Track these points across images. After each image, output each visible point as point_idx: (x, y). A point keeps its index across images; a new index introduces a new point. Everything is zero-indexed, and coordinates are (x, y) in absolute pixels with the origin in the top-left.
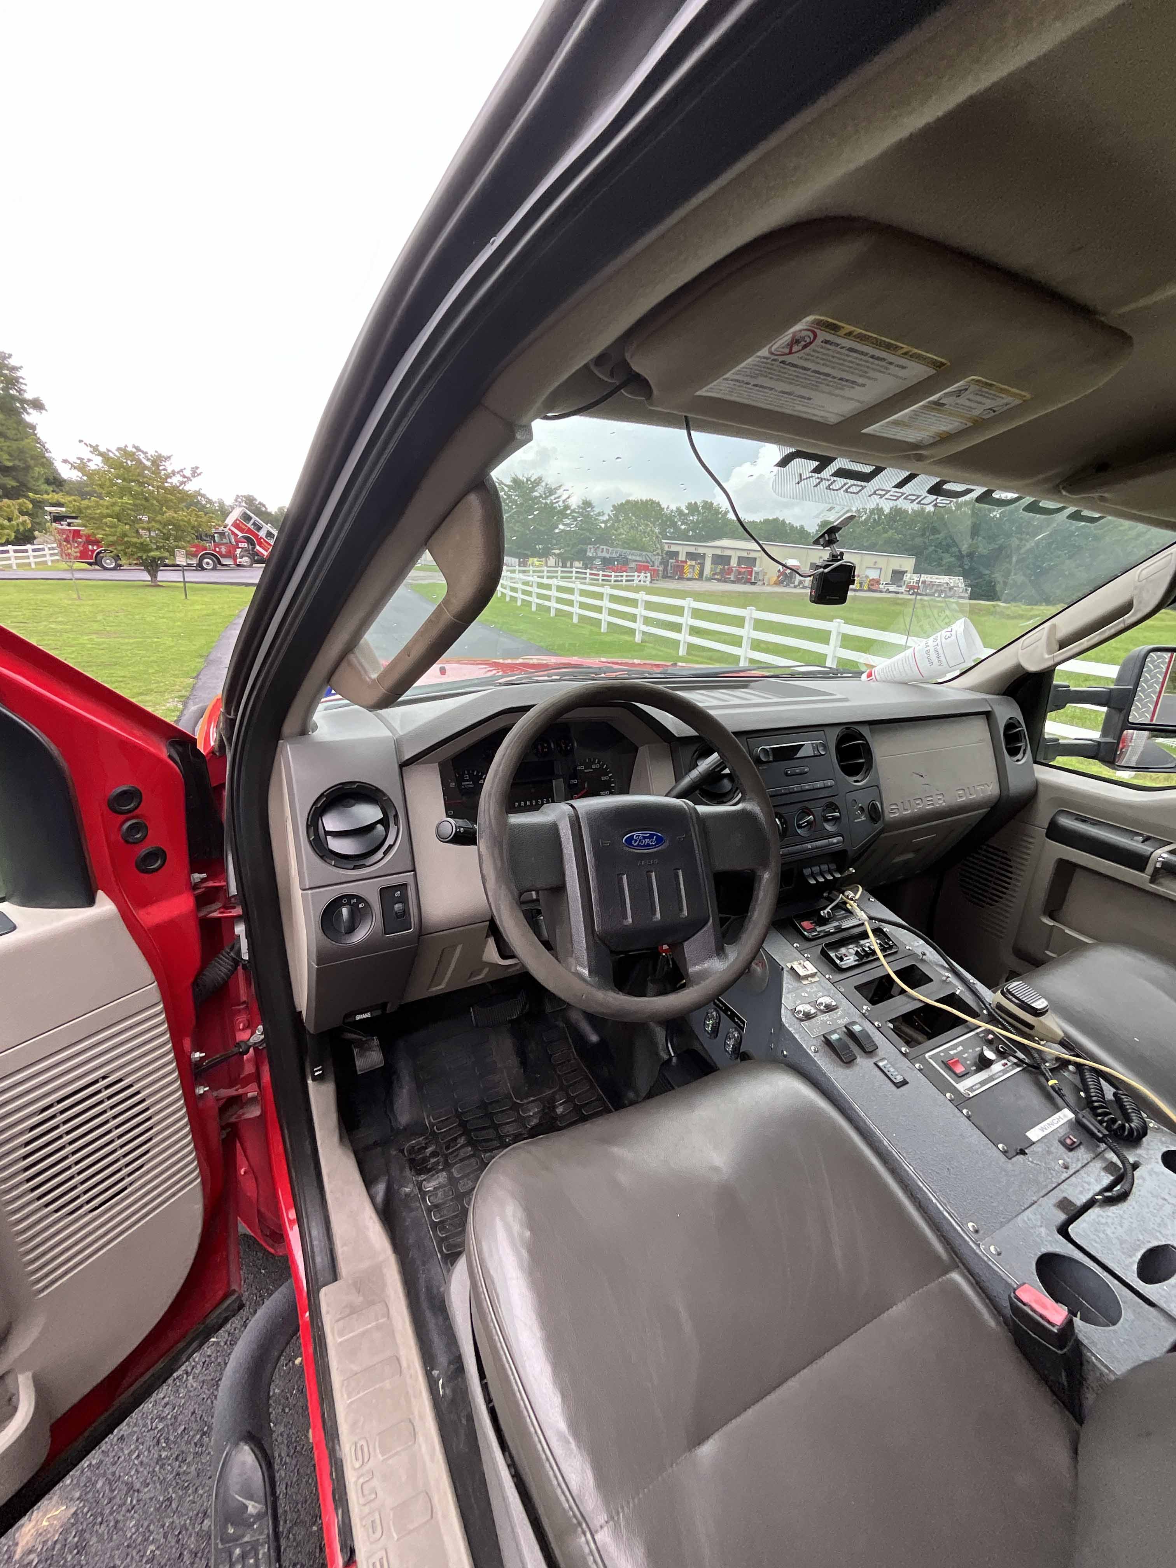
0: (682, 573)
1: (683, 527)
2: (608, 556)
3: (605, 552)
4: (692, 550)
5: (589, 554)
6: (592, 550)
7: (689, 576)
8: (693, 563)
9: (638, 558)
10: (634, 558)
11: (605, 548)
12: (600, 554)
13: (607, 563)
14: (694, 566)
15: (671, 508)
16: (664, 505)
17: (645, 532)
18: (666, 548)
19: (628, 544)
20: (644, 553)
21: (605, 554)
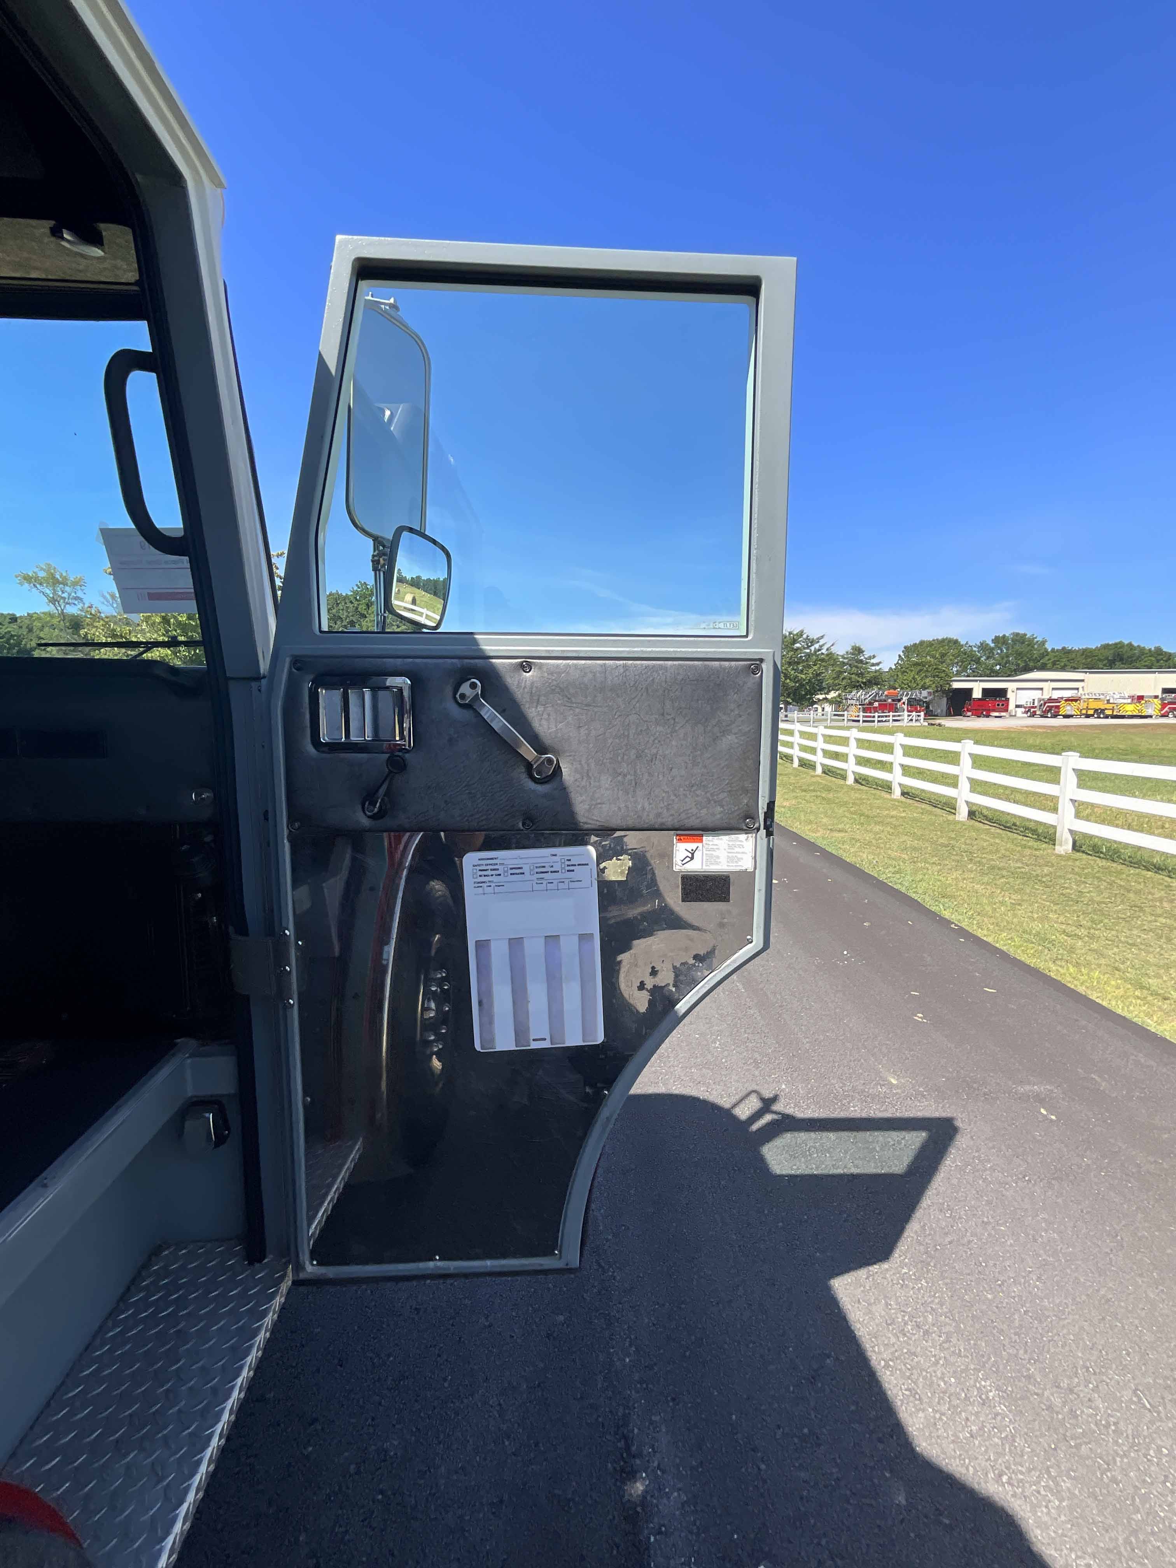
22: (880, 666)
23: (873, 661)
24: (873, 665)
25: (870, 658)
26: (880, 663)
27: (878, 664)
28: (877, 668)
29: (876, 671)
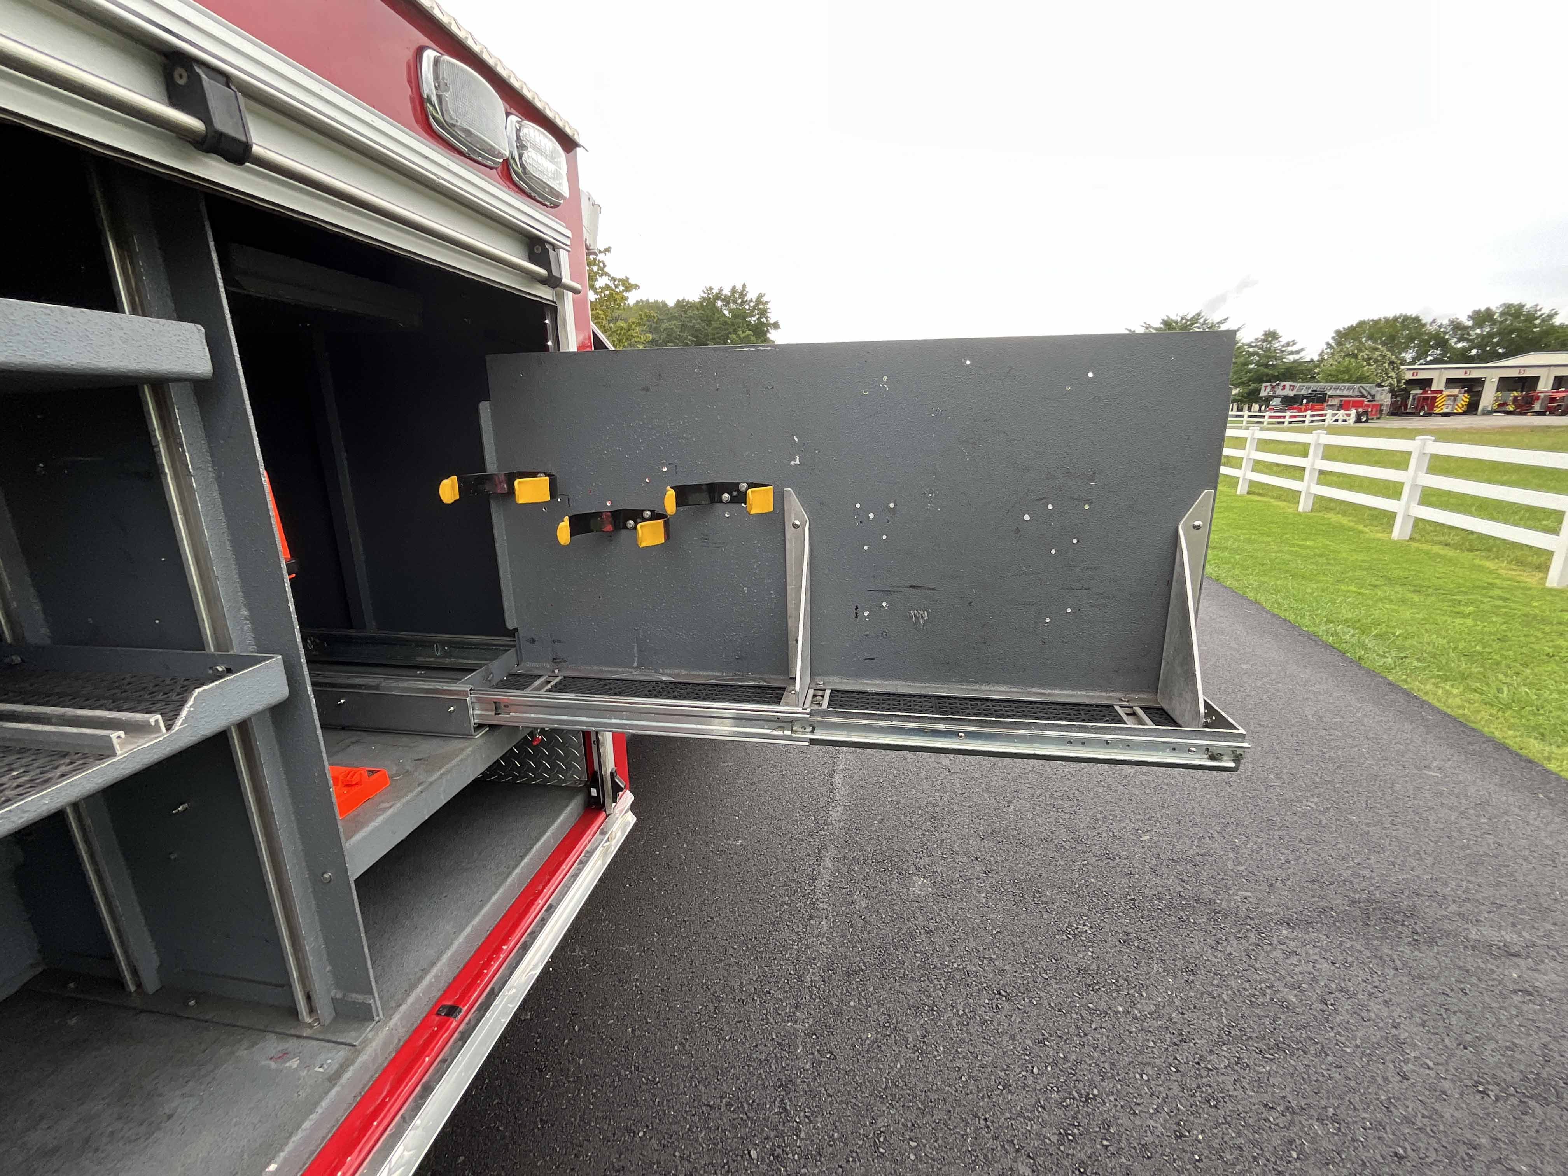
0: (1432, 406)
1: (1460, 345)
2: (1292, 394)
3: (1288, 389)
4: (1460, 374)
5: (1263, 393)
6: (1269, 389)
7: (1445, 410)
8: (1456, 391)
9: (1345, 393)
10: (1338, 392)
11: (1287, 384)
12: (1280, 392)
13: (1290, 402)
14: (1455, 397)
15: (1439, 322)
16: (1426, 319)
17: (1370, 359)
18: (1409, 376)
19: (1334, 377)
20: (1357, 386)
21: (1287, 392)
22: (1302, 354)
23: (1290, 349)
24: (1292, 353)
25: (1288, 344)
26: (1302, 350)
27: (1298, 352)
28: (1297, 357)
29: (1295, 361)
